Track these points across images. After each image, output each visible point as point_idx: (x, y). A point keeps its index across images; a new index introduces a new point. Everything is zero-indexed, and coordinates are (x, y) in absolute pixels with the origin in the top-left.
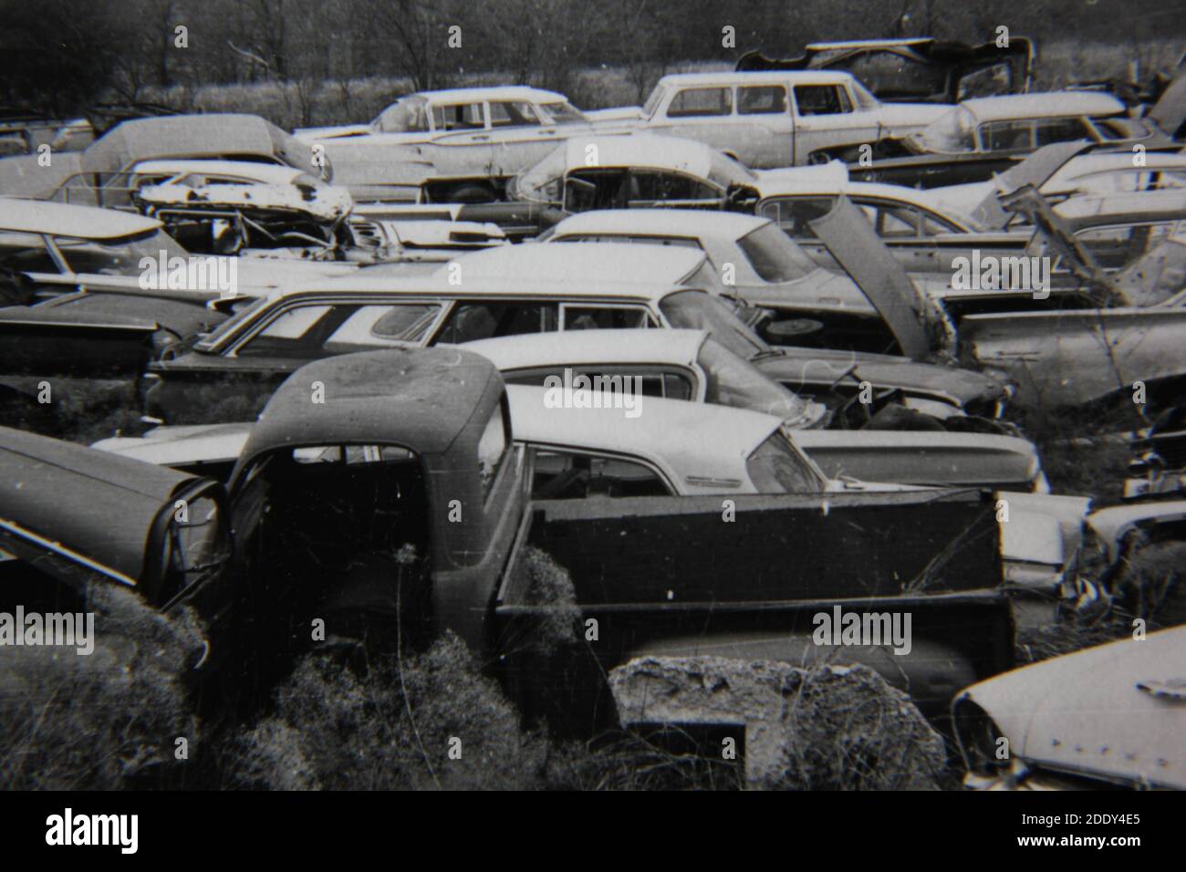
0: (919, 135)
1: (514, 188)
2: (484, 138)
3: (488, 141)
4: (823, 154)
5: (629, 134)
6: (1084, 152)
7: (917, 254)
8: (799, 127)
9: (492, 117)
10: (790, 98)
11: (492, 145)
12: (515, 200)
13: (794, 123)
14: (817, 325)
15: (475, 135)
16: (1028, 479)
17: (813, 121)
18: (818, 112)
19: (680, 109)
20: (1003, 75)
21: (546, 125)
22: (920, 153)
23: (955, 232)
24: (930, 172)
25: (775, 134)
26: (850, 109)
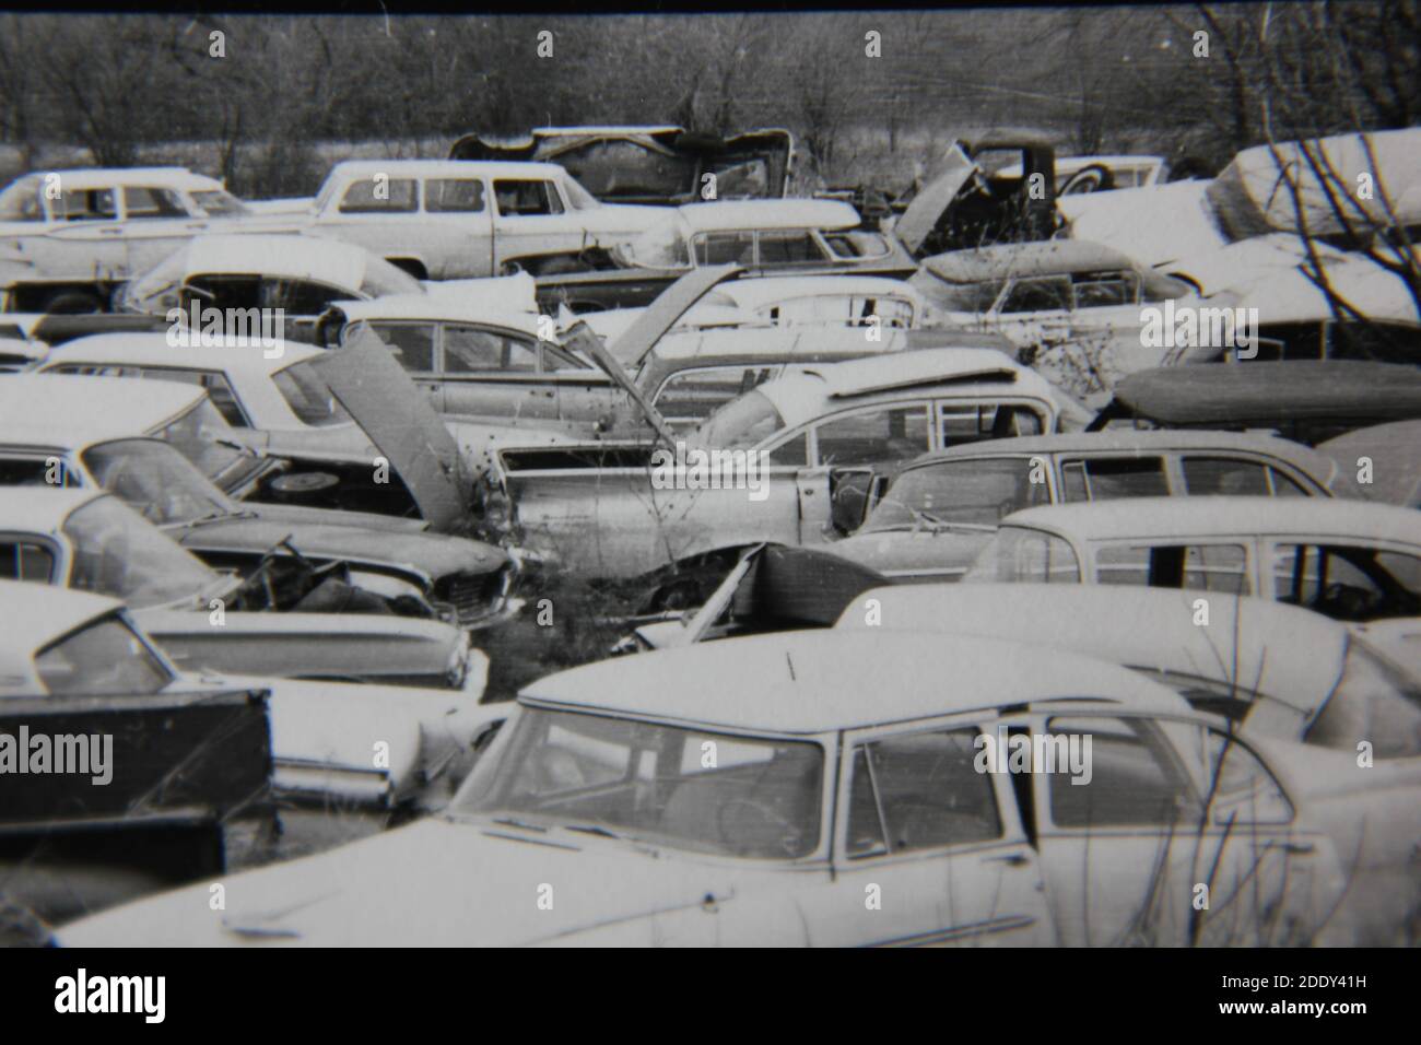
0: (629, 245)
1: (122, 297)
2: (116, 231)
3: (122, 235)
4: (516, 264)
5: (296, 233)
6: (733, 277)
7: (533, 393)
8: (499, 230)
9: (129, 205)
10: (489, 195)
11: (126, 240)
12: (122, 310)
13: (493, 226)
14: (331, 480)
15: (104, 228)
16: (448, 670)
17: (517, 223)
18: (523, 212)
19: (357, 204)
20: (758, 172)
21: (197, 218)
22: (626, 266)
23: (580, 368)
24: (636, 290)
25: (471, 237)
26: (562, 210)
